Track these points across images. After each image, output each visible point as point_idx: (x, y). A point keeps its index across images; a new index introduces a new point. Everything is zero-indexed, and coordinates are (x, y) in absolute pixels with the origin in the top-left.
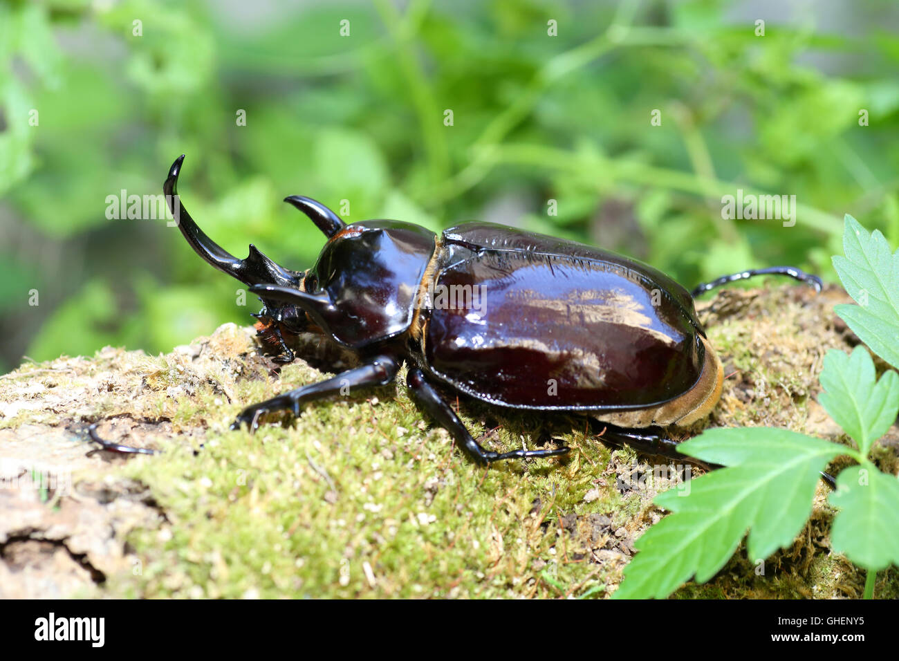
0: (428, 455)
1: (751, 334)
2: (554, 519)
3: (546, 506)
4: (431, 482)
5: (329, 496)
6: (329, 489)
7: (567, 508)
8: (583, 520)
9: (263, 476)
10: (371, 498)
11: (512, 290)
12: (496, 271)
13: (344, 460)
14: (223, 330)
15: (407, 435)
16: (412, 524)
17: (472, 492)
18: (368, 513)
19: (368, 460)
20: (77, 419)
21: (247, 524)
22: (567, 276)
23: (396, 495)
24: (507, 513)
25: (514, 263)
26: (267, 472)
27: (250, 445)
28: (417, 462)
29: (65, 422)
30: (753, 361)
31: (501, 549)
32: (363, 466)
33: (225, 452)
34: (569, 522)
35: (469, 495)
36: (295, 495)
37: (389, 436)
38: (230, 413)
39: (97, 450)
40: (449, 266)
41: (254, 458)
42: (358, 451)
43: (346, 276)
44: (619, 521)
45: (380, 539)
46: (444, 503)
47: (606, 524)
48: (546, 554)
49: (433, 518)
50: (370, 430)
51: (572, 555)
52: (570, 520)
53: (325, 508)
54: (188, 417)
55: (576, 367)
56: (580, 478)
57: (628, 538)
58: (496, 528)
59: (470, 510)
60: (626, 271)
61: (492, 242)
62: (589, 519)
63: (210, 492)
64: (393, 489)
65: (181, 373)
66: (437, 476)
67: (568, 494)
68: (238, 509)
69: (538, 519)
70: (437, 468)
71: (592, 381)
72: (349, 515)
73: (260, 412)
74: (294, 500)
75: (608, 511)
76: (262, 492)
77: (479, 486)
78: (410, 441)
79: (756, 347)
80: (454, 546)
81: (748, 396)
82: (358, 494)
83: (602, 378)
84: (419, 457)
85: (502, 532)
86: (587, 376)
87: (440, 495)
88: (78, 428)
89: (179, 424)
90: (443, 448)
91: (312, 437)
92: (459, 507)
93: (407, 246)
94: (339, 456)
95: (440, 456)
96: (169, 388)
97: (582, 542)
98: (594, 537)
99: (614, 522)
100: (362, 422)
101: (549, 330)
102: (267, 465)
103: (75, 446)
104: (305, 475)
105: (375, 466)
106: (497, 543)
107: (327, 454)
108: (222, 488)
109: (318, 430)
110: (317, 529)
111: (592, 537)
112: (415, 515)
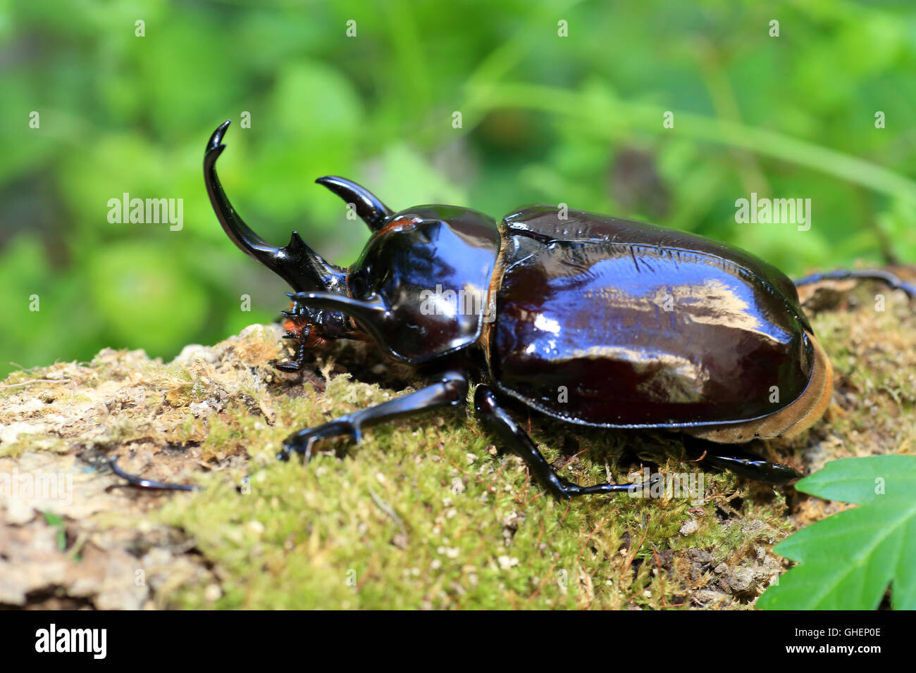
0: (504, 486)
1: (848, 329)
2: (648, 557)
3: (636, 540)
4: (509, 517)
5: (398, 539)
6: (398, 531)
7: (660, 542)
8: (679, 556)
9: (324, 519)
10: (446, 541)
11: (591, 290)
12: (571, 268)
13: (412, 496)
14: (249, 333)
15: (477, 463)
16: (493, 569)
17: (554, 528)
18: (444, 558)
19: (438, 494)
20: (89, 446)
21: (310, 578)
22: (653, 271)
23: (473, 536)
24: (594, 551)
25: (591, 256)
26: (327, 513)
27: (303, 480)
28: (492, 494)
29: (75, 449)
30: (852, 361)
31: (591, 594)
32: (434, 501)
33: (275, 490)
34: (666, 559)
35: (551, 531)
36: (362, 540)
37: (459, 464)
38: (272, 439)
39: (119, 486)
40: (515, 262)
41: (311, 496)
42: (427, 485)
43: (401, 274)
44: (720, 555)
45: (460, 590)
46: (526, 543)
47: (706, 560)
48: (641, 599)
49: (515, 561)
50: (437, 458)
51: (670, 598)
52: (666, 557)
53: (396, 555)
54: (221, 442)
55: (667, 378)
56: (673, 508)
57: (730, 574)
58: (583, 569)
59: (554, 550)
60: (722, 262)
61: (563, 231)
62: (686, 554)
63: (264, 540)
64: (468, 529)
65: (207, 386)
66: (514, 509)
67: (661, 526)
68: (297, 558)
69: (629, 556)
70: (513, 500)
71: (687, 395)
72: (421, 561)
73: (313, 439)
74: (360, 546)
75: (708, 545)
76: (323, 539)
77: (561, 521)
78: (482, 469)
79: (854, 344)
80: (539, 594)
81: (848, 401)
82: (431, 536)
83: (700, 390)
84: (494, 489)
85: (590, 573)
86: (681, 388)
87: (521, 533)
88: (92, 456)
89: (211, 450)
90: (519, 476)
91: (375, 469)
92: (543, 546)
93: (472, 239)
94: (407, 490)
95: (515, 486)
96: (192, 405)
97: (681, 583)
98: (694, 575)
99: (713, 557)
100: (427, 448)
101: (634, 336)
102: (328, 505)
103: (91, 480)
104: (372, 515)
105: (447, 501)
106: (585, 587)
107: (392, 488)
108: (277, 535)
109: (379, 460)
110: (389, 581)
111: (690, 575)
112: (495, 557)
